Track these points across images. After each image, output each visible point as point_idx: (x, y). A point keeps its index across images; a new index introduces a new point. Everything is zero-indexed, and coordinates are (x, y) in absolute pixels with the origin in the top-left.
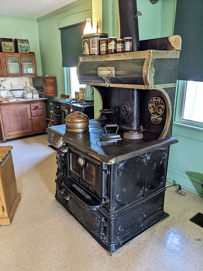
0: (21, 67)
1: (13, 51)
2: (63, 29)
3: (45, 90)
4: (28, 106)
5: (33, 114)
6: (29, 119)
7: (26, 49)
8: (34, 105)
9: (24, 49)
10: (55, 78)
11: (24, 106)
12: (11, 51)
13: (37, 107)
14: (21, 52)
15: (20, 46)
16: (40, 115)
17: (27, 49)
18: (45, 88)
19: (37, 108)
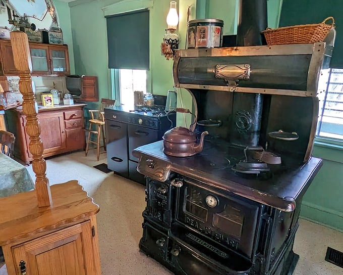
0: (50, 62)
1: (41, 41)
2: (109, 18)
3: (83, 93)
4: (61, 114)
5: (68, 125)
6: (62, 131)
7: (58, 40)
8: (68, 114)
9: (56, 40)
10: (96, 79)
11: (56, 115)
12: (37, 41)
13: (74, 115)
14: (52, 43)
15: (51, 35)
16: (76, 126)
17: (60, 40)
18: (82, 92)
19: (74, 117)
